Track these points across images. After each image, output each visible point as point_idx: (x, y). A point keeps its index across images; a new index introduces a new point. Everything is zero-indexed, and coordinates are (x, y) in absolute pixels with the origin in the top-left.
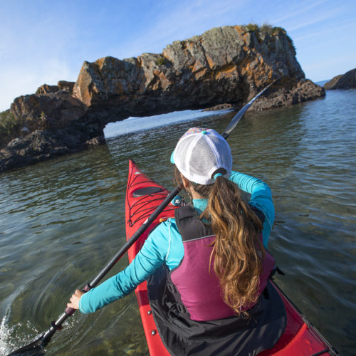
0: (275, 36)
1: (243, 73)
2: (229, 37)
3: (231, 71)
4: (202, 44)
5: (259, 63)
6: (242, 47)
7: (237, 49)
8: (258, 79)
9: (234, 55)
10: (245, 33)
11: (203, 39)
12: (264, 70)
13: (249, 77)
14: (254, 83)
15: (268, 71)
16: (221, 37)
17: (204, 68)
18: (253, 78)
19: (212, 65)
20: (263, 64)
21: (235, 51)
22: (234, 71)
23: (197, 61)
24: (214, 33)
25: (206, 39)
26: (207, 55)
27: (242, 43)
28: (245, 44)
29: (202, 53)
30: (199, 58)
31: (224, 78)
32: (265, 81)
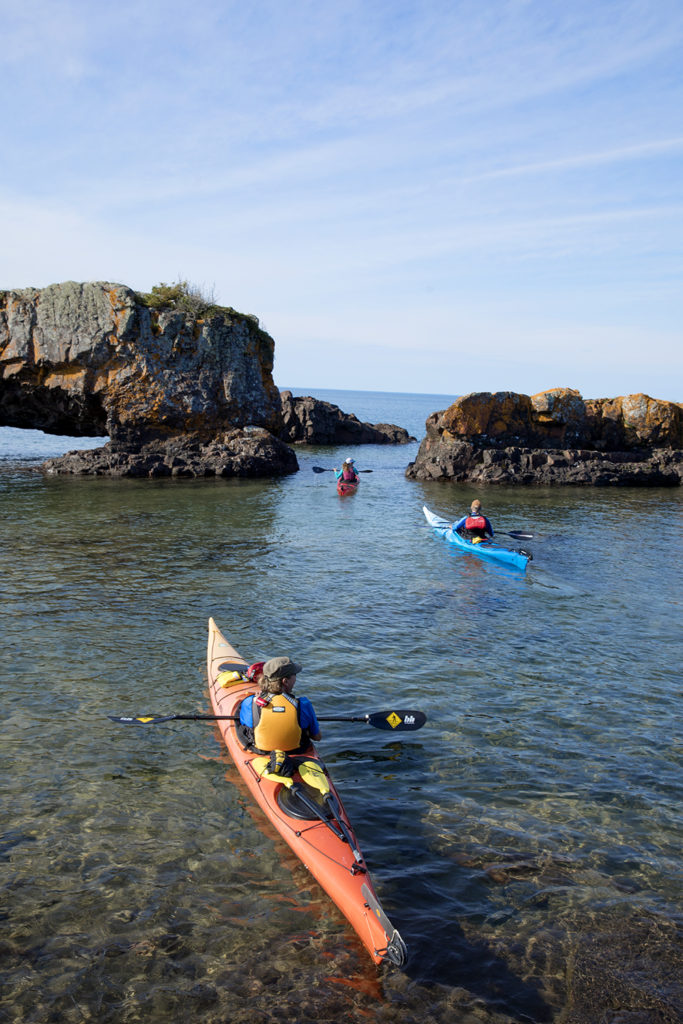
0: (202, 326)
1: (98, 388)
2: (90, 308)
3: (74, 377)
4: (38, 309)
5: (137, 374)
6: (106, 335)
7: (94, 337)
8: (127, 408)
9: (84, 348)
10: (124, 308)
11: (41, 300)
12: (144, 391)
13: (108, 399)
14: (116, 414)
15: (154, 395)
16: (74, 305)
17: (22, 358)
18: (113, 402)
19: (39, 355)
20: (146, 379)
21: (88, 341)
22: (78, 379)
23: (13, 341)
24: (64, 294)
25: (46, 300)
26: (35, 333)
27: (108, 328)
28: (114, 332)
29: (28, 327)
30: (18, 336)
31: (59, 387)
32: (142, 414)
